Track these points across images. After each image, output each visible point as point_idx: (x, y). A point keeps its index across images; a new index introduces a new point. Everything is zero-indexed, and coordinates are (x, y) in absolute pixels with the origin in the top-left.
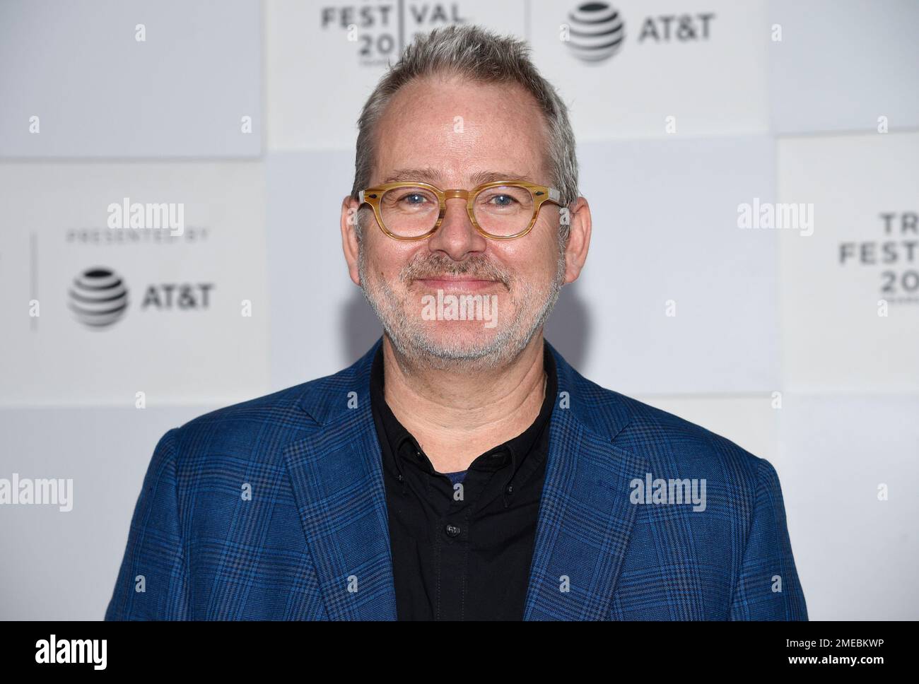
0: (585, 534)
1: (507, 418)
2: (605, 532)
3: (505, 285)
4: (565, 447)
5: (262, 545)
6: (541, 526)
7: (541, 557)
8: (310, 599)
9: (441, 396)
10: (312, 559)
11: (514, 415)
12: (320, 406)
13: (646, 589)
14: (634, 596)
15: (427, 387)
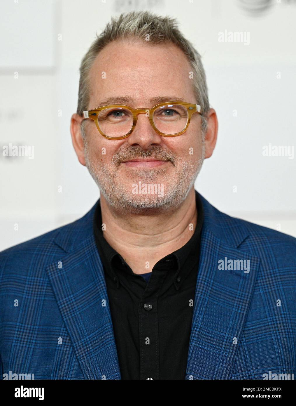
0: (223, 302)
1: (176, 239)
2: (235, 300)
3: (172, 163)
4: (210, 252)
5: (38, 324)
6: (197, 299)
7: (198, 316)
8: (67, 353)
9: (136, 229)
10: (67, 330)
11: (180, 238)
12: (66, 241)
13: (260, 330)
14: (252, 335)
15: (128, 224)
